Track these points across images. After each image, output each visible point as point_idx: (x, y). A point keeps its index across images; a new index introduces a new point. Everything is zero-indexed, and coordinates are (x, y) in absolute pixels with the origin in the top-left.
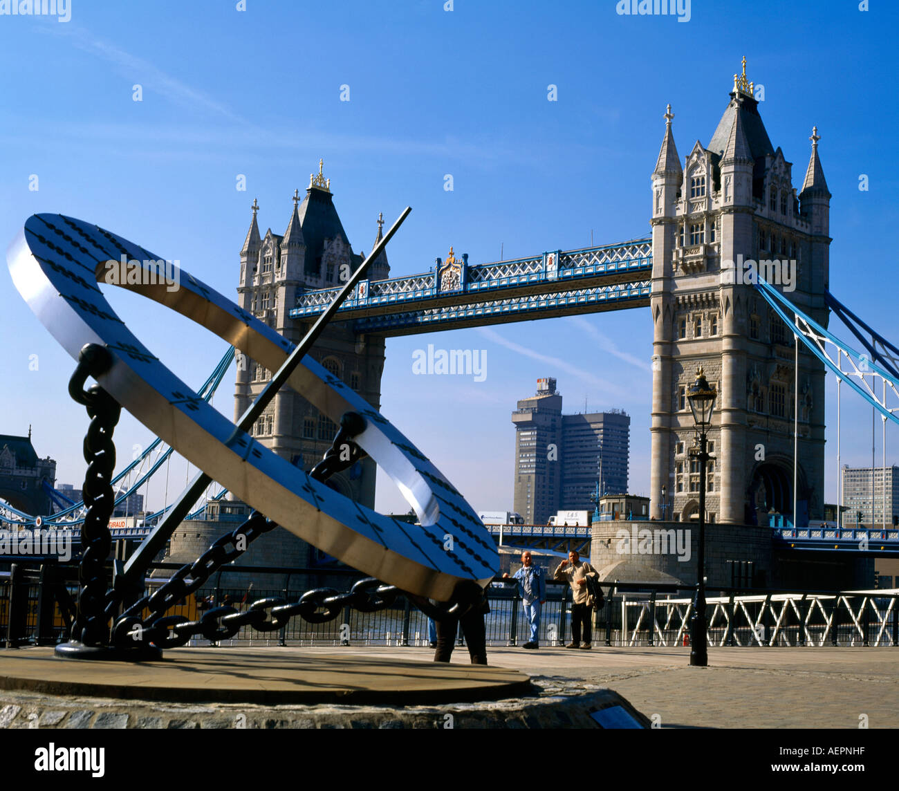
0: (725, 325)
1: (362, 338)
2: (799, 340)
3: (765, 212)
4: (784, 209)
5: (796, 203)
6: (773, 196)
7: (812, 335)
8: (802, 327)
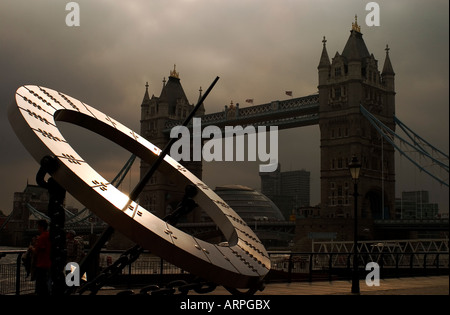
2: (383, 138)
3: (367, 82)
5: (380, 77)
8: (384, 131)
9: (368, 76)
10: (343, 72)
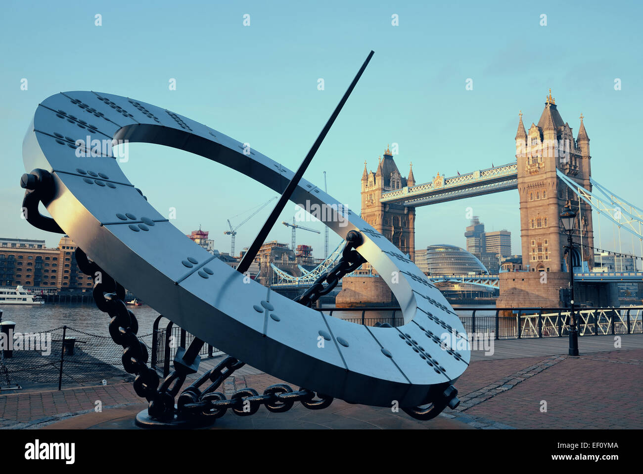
0: (549, 194)
1: (406, 209)
2: (580, 198)
5: (575, 144)
7: (586, 195)
8: (581, 193)
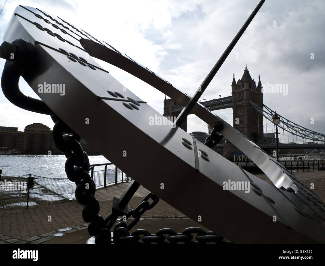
0: (245, 110)
2: (259, 112)
3: (251, 90)
4: (254, 89)
5: (257, 89)
6: (253, 87)
7: (261, 111)
8: (259, 110)
9: (252, 88)
10: (241, 87)
